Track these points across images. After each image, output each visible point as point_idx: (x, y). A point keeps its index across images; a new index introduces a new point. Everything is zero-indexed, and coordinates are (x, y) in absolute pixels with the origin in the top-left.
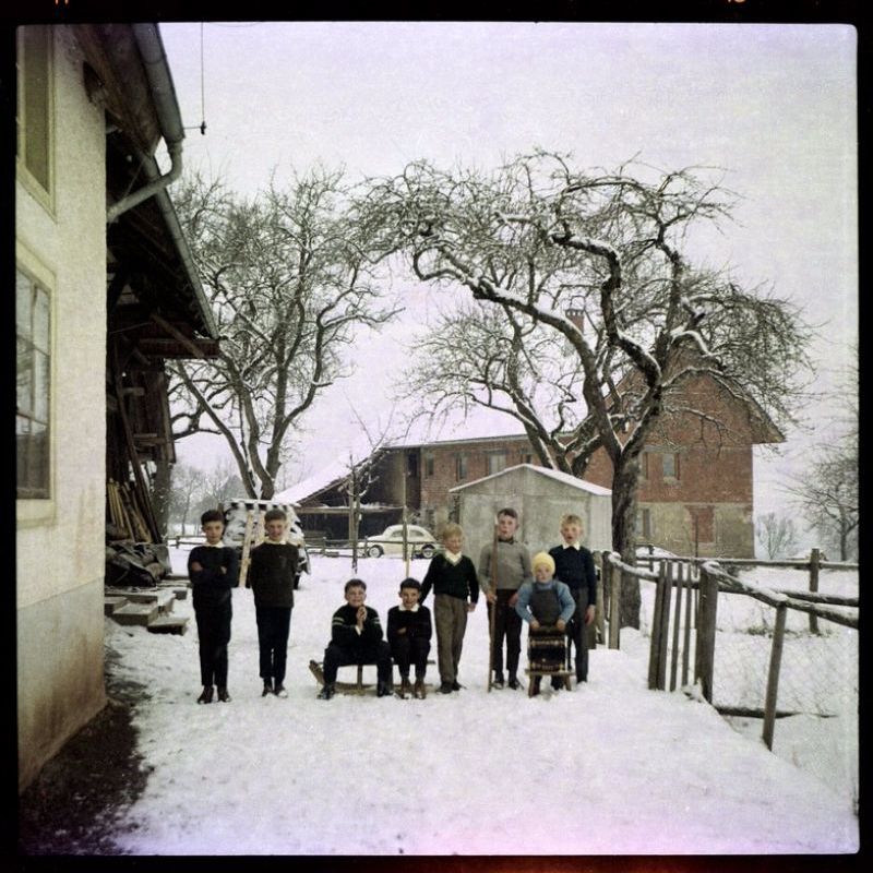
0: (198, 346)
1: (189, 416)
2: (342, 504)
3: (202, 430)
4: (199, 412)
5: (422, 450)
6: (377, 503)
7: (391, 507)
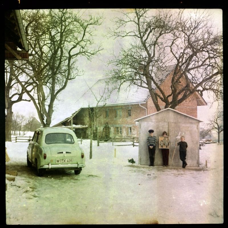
0: (18, 54)
1: (18, 94)
2: (69, 125)
3: (23, 100)
4: (22, 93)
5: (94, 109)
6: (80, 125)
7: (84, 126)
